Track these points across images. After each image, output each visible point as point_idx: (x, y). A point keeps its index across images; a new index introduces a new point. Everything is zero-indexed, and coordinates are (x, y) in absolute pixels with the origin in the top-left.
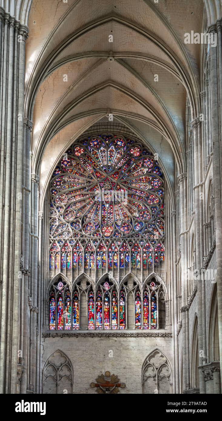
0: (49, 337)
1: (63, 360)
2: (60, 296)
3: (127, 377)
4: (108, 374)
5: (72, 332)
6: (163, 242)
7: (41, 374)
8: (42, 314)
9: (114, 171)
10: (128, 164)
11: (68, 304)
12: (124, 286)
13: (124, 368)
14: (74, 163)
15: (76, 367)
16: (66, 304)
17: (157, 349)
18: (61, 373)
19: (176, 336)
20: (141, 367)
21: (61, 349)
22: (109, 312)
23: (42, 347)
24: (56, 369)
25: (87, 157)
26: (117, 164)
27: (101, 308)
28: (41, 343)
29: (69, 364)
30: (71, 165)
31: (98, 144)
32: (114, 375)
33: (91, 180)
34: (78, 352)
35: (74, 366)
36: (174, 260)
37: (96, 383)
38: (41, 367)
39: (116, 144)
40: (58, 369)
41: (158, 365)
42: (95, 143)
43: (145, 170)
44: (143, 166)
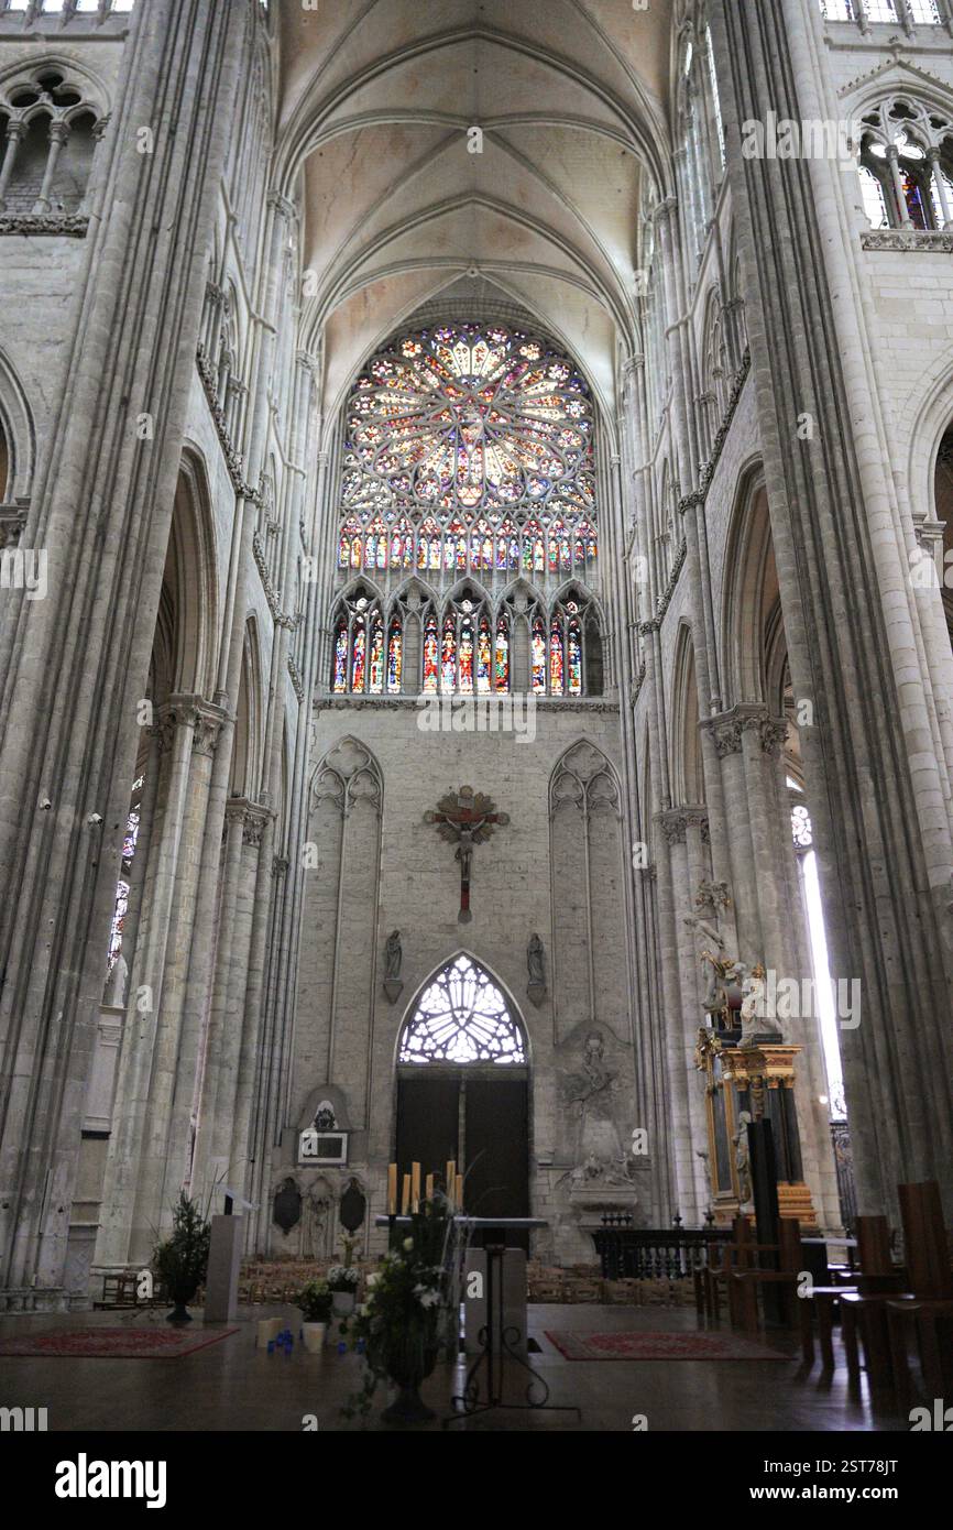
0: (330, 707)
1: (359, 761)
2: (361, 627)
3: (513, 799)
4: (467, 792)
5: (385, 698)
6: (594, 519)
7: (306, 788)
8: (315, 659)
9: (486, 386)
10: (514, 373)
11: (379, 642)
12: (508, 605)
13: (507, 780)
14: (400, 371)
15: (389, 774)
16: (373, 645)
17: (583, 740)
18: (356, 790)
19: (628, 710)
20: (548, 779)
21: (357, 735)
22: (472, 661)
23: (311, 729)
24: (340, 780)
25: (429, 358)
26: (490, 374)
27: (454, 654)
28: (310, 720)
29: (374, 769)
30: (395, 373)
31: (451, 337)
32: (481, 794)
33: (436, 401)
34: (396, 741)
35: (386, 774)
36: (620, 552)
37: (438, 812)
38: (306, 773)
39: (490, 339)
40: (347, 779)
41: (586, 775)
42: (447, 336)
43: (552, 386)
44: (546, 377)
